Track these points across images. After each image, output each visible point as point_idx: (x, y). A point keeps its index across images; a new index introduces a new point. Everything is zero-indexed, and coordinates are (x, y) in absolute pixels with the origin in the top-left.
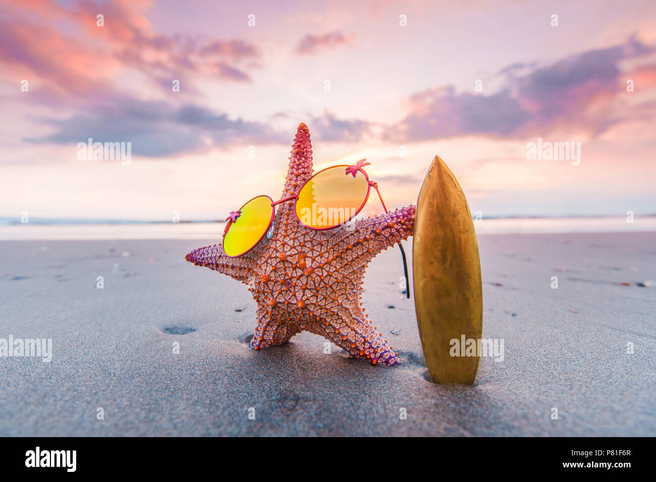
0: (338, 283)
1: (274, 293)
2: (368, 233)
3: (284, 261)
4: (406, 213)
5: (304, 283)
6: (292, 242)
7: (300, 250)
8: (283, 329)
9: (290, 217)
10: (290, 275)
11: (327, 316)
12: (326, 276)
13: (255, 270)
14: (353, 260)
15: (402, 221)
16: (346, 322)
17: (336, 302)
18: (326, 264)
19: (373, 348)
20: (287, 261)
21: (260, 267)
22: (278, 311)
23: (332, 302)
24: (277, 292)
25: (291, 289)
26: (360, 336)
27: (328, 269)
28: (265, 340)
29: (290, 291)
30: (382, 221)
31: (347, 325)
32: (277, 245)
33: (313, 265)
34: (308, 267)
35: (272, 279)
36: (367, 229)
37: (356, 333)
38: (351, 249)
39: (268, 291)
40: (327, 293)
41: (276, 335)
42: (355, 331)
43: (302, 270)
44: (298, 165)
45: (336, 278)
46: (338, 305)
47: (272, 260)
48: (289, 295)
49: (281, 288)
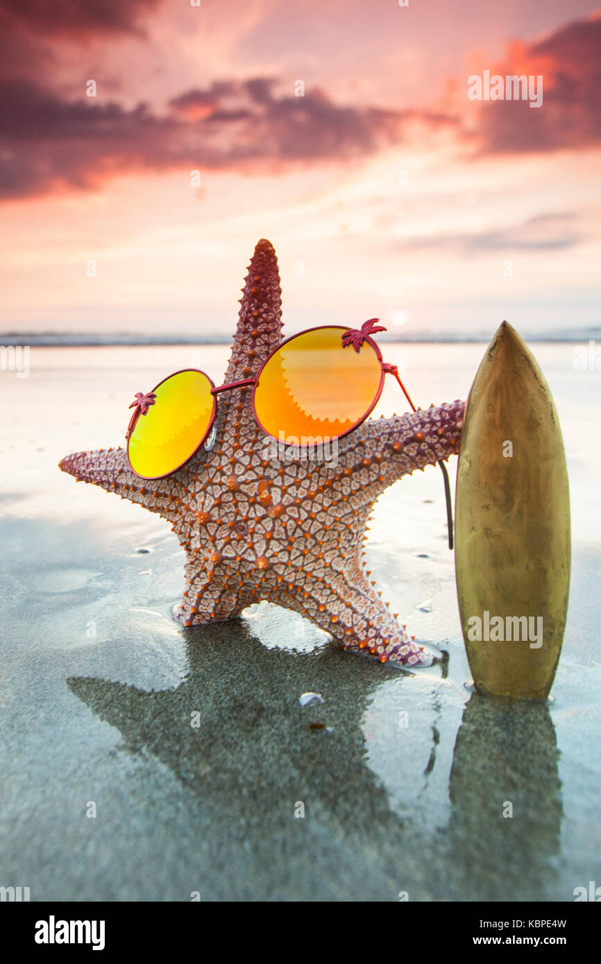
0: (326, 531)
1: (217, 542)
2: (380, 449)
3: (234, 490)
4: (447, 417)
5: (269, 529)
6: (249, 460)
7: (261, 473)
8: (230, 597)
9: (244, 414)
10: (244, 514)
11: (305, 583)
12: (306, 520)
13: (184, 500)
14: (351, 494)
15: (440, 432)
16: (337, 594)
17: (321, 561)
18: (305, 499)
19: (381, 637)
20: (240, 492)
21: (193, 497)
22: (224, 570)
23: (315, 561)
24: (223, 541)
25: (246, 537)
26: (360, 618)
27: (308, 508)
28: (200, 613)
29: (245, 541)
30: (404, 428)
31: (339, 598)
32: (223, 463)
33: (284, 500)
34: (275, 504)
35: (214, 519)
36: (378, 440)
37: (355, 612)
38: (349, 476)
39: (208, 538)
40: (306, 547)
41: (219, 606)
42: (352, 608)
43: (266, 508)
44: (256, 318)
45: (323, 523)
46: (325, 567)
47: (214, 487)
48: (243, 547)
49: (229, 535)
